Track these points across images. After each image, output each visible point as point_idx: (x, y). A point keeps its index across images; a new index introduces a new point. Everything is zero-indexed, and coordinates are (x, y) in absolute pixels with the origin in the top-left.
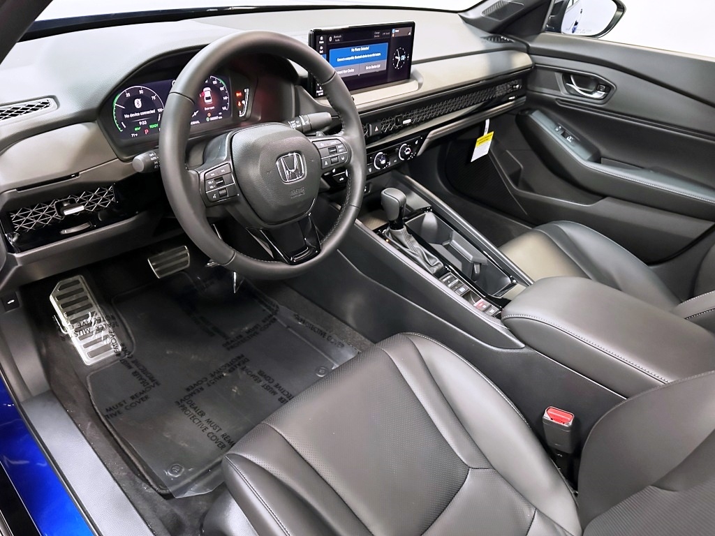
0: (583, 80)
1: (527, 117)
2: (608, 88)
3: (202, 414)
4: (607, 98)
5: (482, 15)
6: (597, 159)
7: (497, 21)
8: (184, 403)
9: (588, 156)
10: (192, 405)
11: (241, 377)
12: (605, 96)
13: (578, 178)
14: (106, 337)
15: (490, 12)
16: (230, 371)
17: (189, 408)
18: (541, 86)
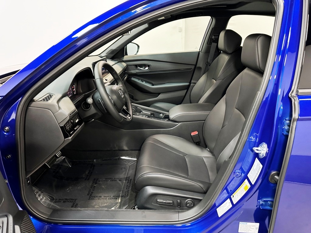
0: (141, 66)
1: (131, 80)
2: (149, 66)
3: (101, 197)
4: (150, 68)
5: (106, 55)
6: (153, 85)
7: (112, 55)
8: (91, 198)
9: (151, 85)
10: (94, 197)
11: (101, 183)
12: (149, 68)
13: (152, 91)
14: (43, 197)
15: (108, 53)
16: (96, 184)
17: (94, 198)
18: (130, 70)
